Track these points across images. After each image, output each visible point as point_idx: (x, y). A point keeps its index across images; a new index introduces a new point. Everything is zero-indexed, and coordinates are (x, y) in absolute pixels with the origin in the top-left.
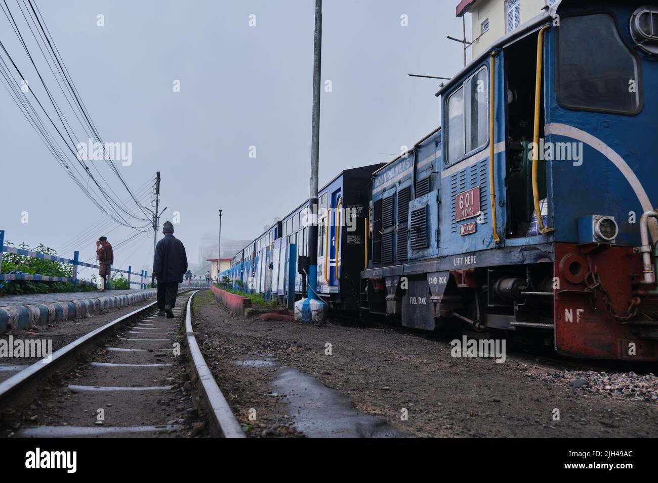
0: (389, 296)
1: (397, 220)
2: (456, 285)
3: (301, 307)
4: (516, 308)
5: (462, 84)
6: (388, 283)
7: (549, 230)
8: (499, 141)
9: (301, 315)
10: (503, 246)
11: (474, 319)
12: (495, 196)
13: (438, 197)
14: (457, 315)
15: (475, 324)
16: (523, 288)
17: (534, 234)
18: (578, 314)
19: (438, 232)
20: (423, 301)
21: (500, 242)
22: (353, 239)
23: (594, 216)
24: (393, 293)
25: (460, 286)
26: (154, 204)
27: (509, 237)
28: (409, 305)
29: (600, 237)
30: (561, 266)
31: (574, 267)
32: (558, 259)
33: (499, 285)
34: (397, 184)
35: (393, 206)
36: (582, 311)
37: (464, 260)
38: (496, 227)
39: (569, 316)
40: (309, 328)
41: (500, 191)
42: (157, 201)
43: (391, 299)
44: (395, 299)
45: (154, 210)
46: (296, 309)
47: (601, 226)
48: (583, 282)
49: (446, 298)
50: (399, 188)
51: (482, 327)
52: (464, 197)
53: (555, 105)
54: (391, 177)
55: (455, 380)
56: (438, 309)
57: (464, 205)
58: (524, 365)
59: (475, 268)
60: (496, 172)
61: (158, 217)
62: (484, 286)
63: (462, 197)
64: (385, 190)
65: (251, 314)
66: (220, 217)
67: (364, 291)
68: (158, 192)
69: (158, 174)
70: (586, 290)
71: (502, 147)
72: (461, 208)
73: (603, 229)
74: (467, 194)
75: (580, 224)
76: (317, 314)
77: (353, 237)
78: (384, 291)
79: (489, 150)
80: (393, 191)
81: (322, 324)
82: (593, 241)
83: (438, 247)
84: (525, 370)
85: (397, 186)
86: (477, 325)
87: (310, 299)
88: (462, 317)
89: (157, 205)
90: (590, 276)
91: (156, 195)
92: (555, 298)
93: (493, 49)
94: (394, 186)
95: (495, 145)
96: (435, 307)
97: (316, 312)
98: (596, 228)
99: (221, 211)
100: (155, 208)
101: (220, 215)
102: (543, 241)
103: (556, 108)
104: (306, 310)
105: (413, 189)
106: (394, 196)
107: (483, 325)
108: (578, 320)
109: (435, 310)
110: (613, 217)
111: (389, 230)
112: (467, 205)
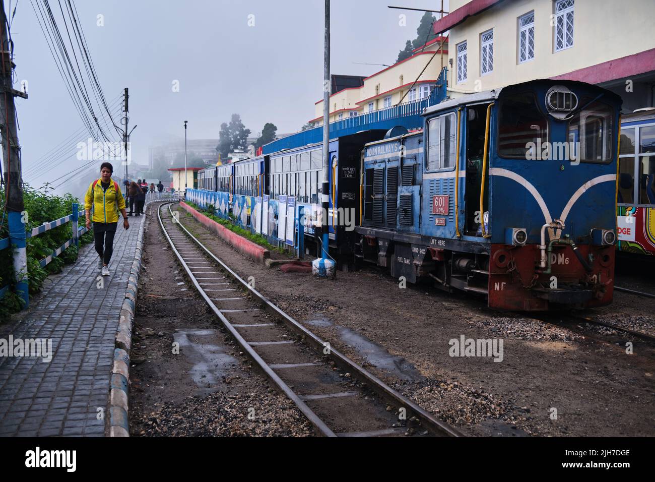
0: (381, 253)
1: (387, 191)
2: (432, 258)
3: (318, 265)
4: (468, 278)
5: (439, 116)
6: (381, 243)
7: (488, 236)
8: (462, 169)
9: (318, 271)
10: (462, 239)
11: (443, 280)
12: (458, 206)
13: (420, 191)
14: (431, 275)
15: (443, 283)
16: (472, 266)
17: (480, 236)
18: (502, 285)
19: (420, 216)
20: (407, 261)
21: (460, 237)
22: (347, 195)
23: (514, 229)
24: (384, 251)
25: (434, 258)
26: (124, 122)
27: (465, 234)
28: (397, 262)
29: (516, 242)
30: (494, 257)
31: (501, 258)
32: (493, 253)
33: (459, 263)
34: (387, 161)
35: (383, 178)
36: (505, 283)
37: (437, 241)
38: (458, 227)
39: (497, 287)
40: (325, 281)
41: (462, 202)
42: (127, 119)
43: (383, 256)
44: (386, 256)
45: (124, 128)
46: (314, 266)
47: (517, 235)
48: (506, 267)
49: (424, 264)
50: (389, 166)
51: (447, 285)
52: (439, 198)
53: (496, 156)
54: (381, 153)
55: (429, 329)
56: (418, 271)
57: (438, 205)
58: (471, 314)
59: (445, 250)
60: (459, 190)
61: (129, 136)
62: (450, 261)
63: (437, 198)
64: (375, 162)
65: (273, 265)
66: (186, 128)
67: (359, 242)
68: (127, 110)
69: (126, 90)
70: (507, 272)
71: (463, 174)
72: (436, 206)
73: (518, 237)
74: (441, 198)
75: (506, 233)
76: (330, 270)
77: (347, 194)
78: (377, 248)
79: (455, 172)
80: (382, 166)
81: (334, 278)
82: (513, 244)
83: (420, 228)
84: (470, 318)
85: (387, 163)
86: (444, 284)
87: (324, 259)
88: (435, 277)
89: (127, 123)
90: (510, 264)
91: (125, 113)
92: (489, 277)
93: (460, 105)
94: (384, 161)
95: (459, 171)
96: (417, 269)
97: (329, 269)
98: (514, 236)
99: (186, 122)
100: (125, 126)
101: (186, 126)
102: (485, 242)
103: (497, 158)
104: (322, 267)
105: (400, 170)
106: (384, 169)
107: (449, 284)
108: (502, 289)
109: (417, 271)
110: (525, 229)
111: (379, 196)
112: (440, 206)
